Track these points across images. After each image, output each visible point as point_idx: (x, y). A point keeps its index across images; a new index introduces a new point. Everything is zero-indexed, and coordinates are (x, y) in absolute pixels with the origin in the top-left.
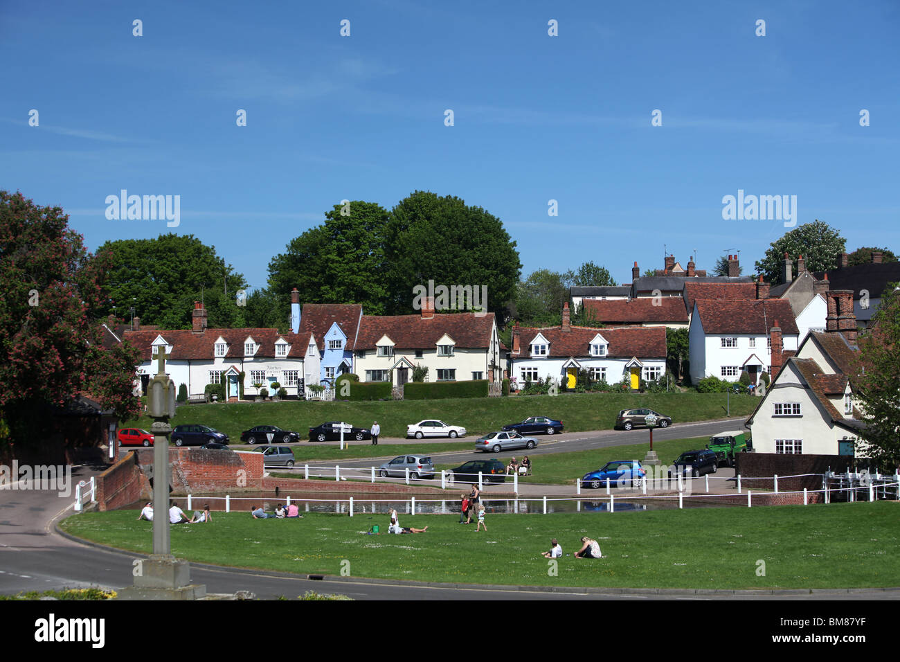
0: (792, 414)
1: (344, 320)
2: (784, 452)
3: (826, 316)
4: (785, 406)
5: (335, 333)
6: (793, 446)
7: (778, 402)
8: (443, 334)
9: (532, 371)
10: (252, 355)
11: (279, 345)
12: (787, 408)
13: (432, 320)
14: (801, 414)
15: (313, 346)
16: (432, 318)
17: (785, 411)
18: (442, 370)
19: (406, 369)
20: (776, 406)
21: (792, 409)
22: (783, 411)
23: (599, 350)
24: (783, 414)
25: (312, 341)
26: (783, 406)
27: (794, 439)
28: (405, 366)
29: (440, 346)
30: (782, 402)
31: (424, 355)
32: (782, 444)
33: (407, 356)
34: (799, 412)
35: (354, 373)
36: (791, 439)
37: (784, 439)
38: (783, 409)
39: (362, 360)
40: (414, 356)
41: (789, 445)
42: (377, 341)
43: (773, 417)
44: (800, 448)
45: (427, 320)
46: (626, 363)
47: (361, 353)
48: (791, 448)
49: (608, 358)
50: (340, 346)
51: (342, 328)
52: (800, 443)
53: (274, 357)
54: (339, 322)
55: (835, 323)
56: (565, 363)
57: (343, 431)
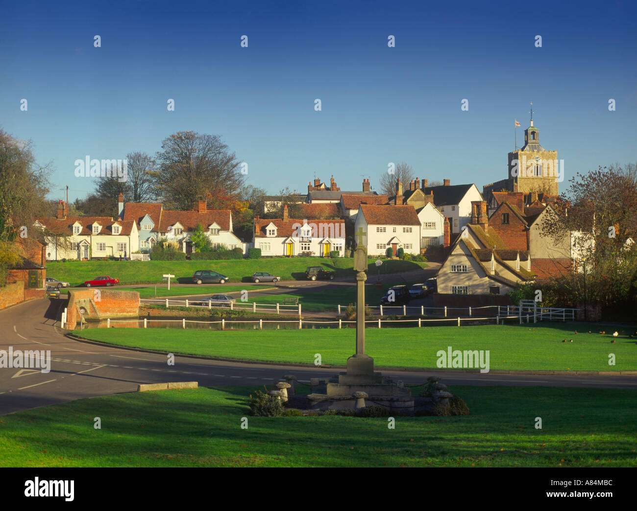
0: (462, 271)
1: (152, 213)
2: (457, 293)
4: (458, 266)
5: (147, 221)
6: (463, 290)
7: (453, 264)
8: (213, 223)
9: (267, 245)
10: (97, 233)
11: (115, 227)
12: (459, 268)
14: (467, 272)
15: (135, 227)
16: (205, 212)
17: (458, 270)
19: (192, 243)
20: (452, 266)
21: (462, 268)
22: (456, 270)
27: (463, 285)
28: (190, 241)
29: (211, 229)
30: (456, 264)
32: (455, 289)
34: (466, 270)
36: (461, 286)
37: (457, 285)
38: (456, 268)
39: (164, 236)
41: (460, 289)
43: (450, 273)
44: (467, 292)
45: (202, 214)
48: (461, 291)
50: (150, 228)
51: (151, 217)
52: (467, 289)
53: (111, 233)
54: (149, 214)
55: (477, 219)
56: (286, 240)
57: (169, 279)
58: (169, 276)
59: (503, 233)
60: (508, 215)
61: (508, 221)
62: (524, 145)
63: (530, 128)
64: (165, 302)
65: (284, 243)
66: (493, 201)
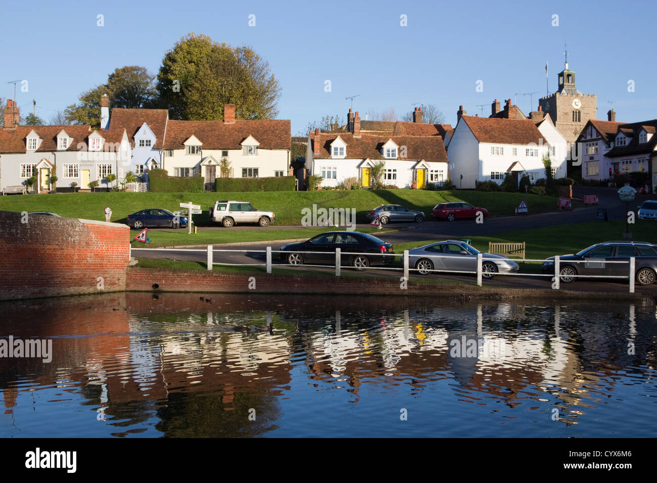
1: (152, 123)
5: (145, 133)
8: (247, 136)
9: (332, 170)
11: (93, 139)
13: (234, 125)
16: (234, 123)
18: (246, 169)
19: (215, 166)
23: (391, 153)
25: (125, 136)
28: (213, 163)
29: (244, 146)
31: (229, 155)
33: (213, 153)
35: (162, 168)
39: (171, 158)
40: (221, 155)
42: (185, 141)
45: (229, 125)
47: (170, 152)
49: (399, 160)
50: (150, 144)
51: (152, 128)
56: (361, 163)
57: (191, 212)
58: (191, 206)
65: (359, 167)
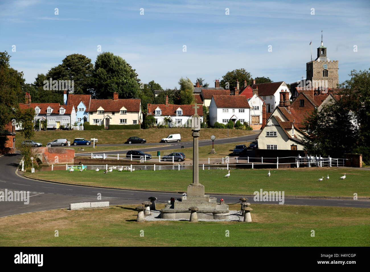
0: (273, 135)
1: (84, 101)
2: (270, 149)
3: (280, 101)
4: (271, 133)
5: (81, 105)
6: (274, 147)
7: (268, 131)
8: (122, 107)
9: (155, 120)
10: (50, 113)
11: (61, 110)
12: (272, 134)
13: (117, 101)
14: (277, 136)
15: (74, 110)
17: (271, 135)
18: (122, 119)
20: (267, 133)
21: (273, 134)
22: (270, 135)
23: (179, 113)
24: (270, 136)
25: (73, 108)
26: (270, 133)
27: (274, 144)
28: (108, 118)
29: (121, 111)
30: (270, 131)
31: (115, 114)
32: (269, 146)
33: (109, 114)
34: (276, 135)
35: (88, 121)
36: (273, 144)
37: (270, 144)
38: (270, 134)
39: (92, 115)
40: (112, 114)
41: (272, 147)
42: (97, 109)
43: (266, 137)
44: (276, 148)
45: (115, 101)
46: (189, 117)
47: (91, 113)
48: (273, 148)
49: (183, 115)
50: (83, 110)
51: (84, 103)
52: (276, 146)
53: (59, 114)
54: (83, 101)
55: (283, 103)
56: (167, 117)
57: (94, 141)
58: (94, 139)
59: (300, 112)
60: (303, 100)
61: (303, 104)
62: (317, 58)
63: (321, 47)
64: (91, 155)
66: (296, 93)
